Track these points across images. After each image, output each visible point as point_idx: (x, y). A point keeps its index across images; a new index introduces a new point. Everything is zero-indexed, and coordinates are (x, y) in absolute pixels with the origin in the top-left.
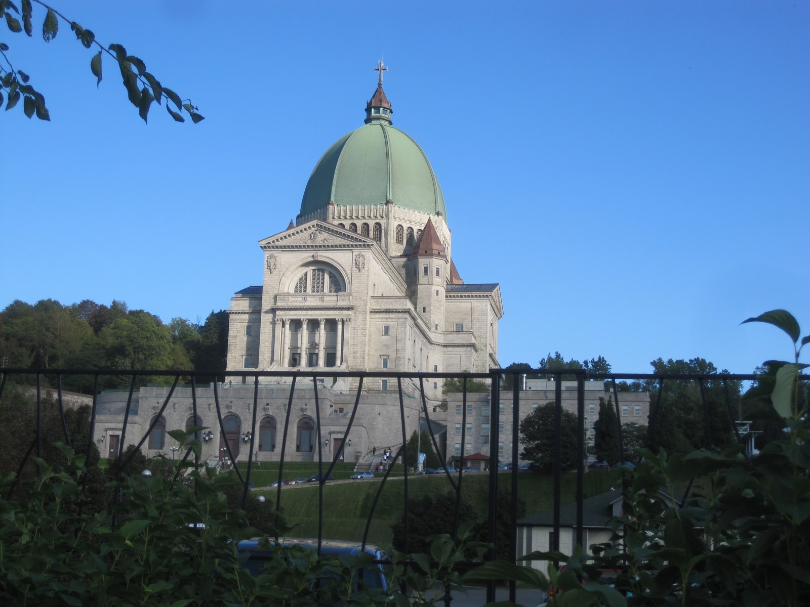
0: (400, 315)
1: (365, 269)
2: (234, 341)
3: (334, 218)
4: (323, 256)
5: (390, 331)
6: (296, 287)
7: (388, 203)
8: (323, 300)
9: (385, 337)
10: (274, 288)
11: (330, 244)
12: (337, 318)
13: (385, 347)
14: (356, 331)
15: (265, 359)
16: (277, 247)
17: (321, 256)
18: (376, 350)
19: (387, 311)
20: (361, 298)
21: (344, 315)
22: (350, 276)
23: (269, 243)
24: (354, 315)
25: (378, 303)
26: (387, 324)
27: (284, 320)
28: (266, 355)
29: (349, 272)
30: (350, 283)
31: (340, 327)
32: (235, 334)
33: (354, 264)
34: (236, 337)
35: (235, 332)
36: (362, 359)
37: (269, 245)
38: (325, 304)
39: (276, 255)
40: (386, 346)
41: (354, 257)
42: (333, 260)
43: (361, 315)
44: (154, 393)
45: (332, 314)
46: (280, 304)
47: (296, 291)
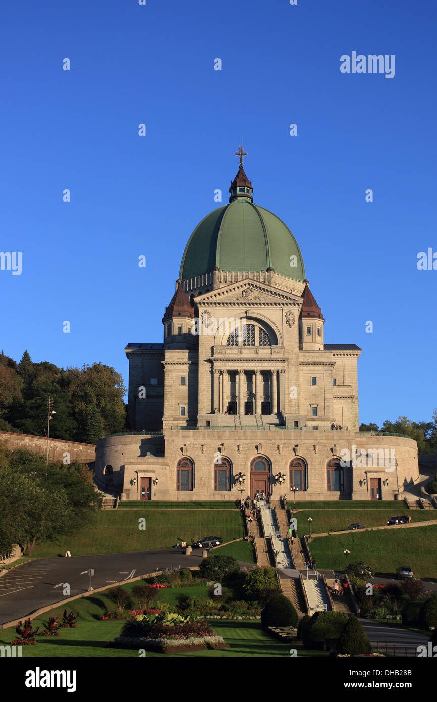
0: (327, 367)
1: (295, 325)
2: (170, 390)
3: (220, 282)
4: (255, 312)
5: (318, 382)
6: (228, 341)
7: (269, 270)
8: (258, 353)
9: (313, 388)
10: (210, 341)
11: (262, 302)
12: (272, 369)
13: (314, 397)
14: (289, 381)
15: (204, 407)
16: (212, 303)
17: (253, 313)
18: (306, 399)
19: (315, 364)
20: (292, 351)
21: (279, 366)
22: (281, 331)
23: (204, 299)
24: (286, 366)
25: (305, 356)
26: (314, 375)
27: (222, 371)
28: (205, 403)
29: (280, 327)
30: (282, 338)
31: (275, 377)
32: (170, 384)
33: (284, 321)
34: (170, 386)
35: (171, 382)
36: (296, 407)
37: (204, 301)
38: (259, 357)
39: (210, 311)
40: (315, 395)
41: (284, 314)
42: (264, 316)
43: (293, 367)
44: (180, 435)
45: (267, 366)
46: (216, 356)
47: (228, 345)
